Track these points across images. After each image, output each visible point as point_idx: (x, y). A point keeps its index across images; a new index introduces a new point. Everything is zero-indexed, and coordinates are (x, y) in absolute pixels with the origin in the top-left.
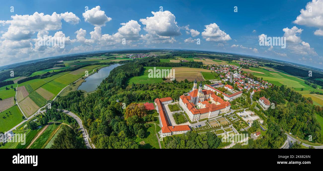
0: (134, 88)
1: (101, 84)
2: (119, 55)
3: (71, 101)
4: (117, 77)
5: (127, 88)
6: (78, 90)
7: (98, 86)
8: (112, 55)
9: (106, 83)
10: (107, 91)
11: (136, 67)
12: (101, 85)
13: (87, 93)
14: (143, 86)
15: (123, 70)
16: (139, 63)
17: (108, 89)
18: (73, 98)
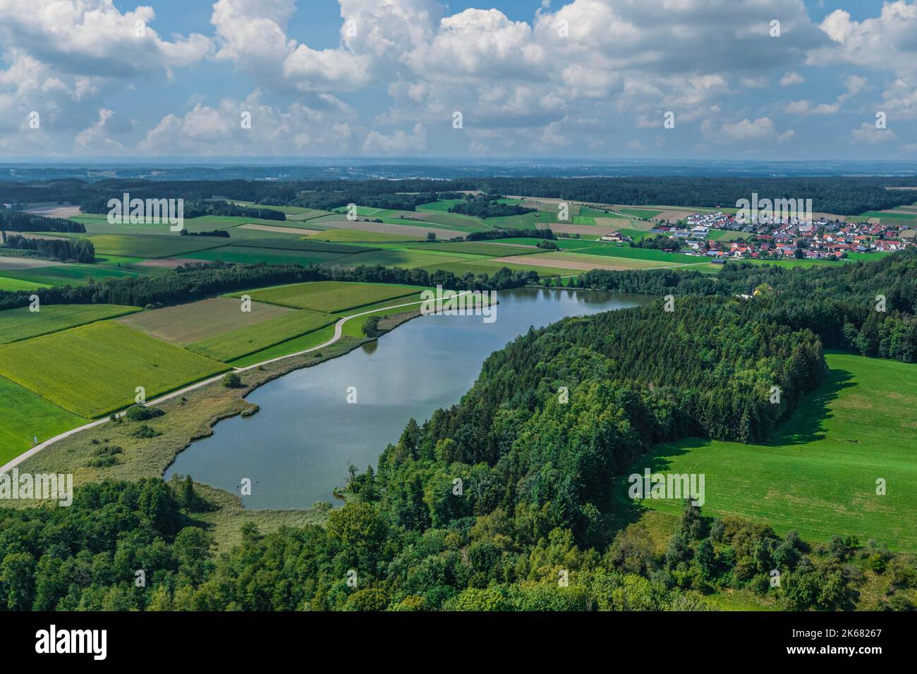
0: (695, 561)
1: (383, 459)
2: (581, 213)
3: (81, 562)
4: (540, 418)
5: (622, 540)
6: (168, 479)
7: (352, 470)
8: (519, 211)
9: (432, 457)
10: (432, 533)
11: (739, 351)
12: (381, 467)
13: (242, 521)
14: (791, 561)
15: (610, 362)
16: (776, 312)
17: (444, 521)
18: (104, 542)
